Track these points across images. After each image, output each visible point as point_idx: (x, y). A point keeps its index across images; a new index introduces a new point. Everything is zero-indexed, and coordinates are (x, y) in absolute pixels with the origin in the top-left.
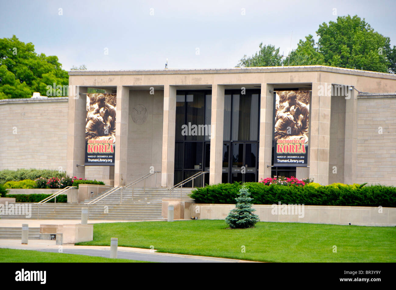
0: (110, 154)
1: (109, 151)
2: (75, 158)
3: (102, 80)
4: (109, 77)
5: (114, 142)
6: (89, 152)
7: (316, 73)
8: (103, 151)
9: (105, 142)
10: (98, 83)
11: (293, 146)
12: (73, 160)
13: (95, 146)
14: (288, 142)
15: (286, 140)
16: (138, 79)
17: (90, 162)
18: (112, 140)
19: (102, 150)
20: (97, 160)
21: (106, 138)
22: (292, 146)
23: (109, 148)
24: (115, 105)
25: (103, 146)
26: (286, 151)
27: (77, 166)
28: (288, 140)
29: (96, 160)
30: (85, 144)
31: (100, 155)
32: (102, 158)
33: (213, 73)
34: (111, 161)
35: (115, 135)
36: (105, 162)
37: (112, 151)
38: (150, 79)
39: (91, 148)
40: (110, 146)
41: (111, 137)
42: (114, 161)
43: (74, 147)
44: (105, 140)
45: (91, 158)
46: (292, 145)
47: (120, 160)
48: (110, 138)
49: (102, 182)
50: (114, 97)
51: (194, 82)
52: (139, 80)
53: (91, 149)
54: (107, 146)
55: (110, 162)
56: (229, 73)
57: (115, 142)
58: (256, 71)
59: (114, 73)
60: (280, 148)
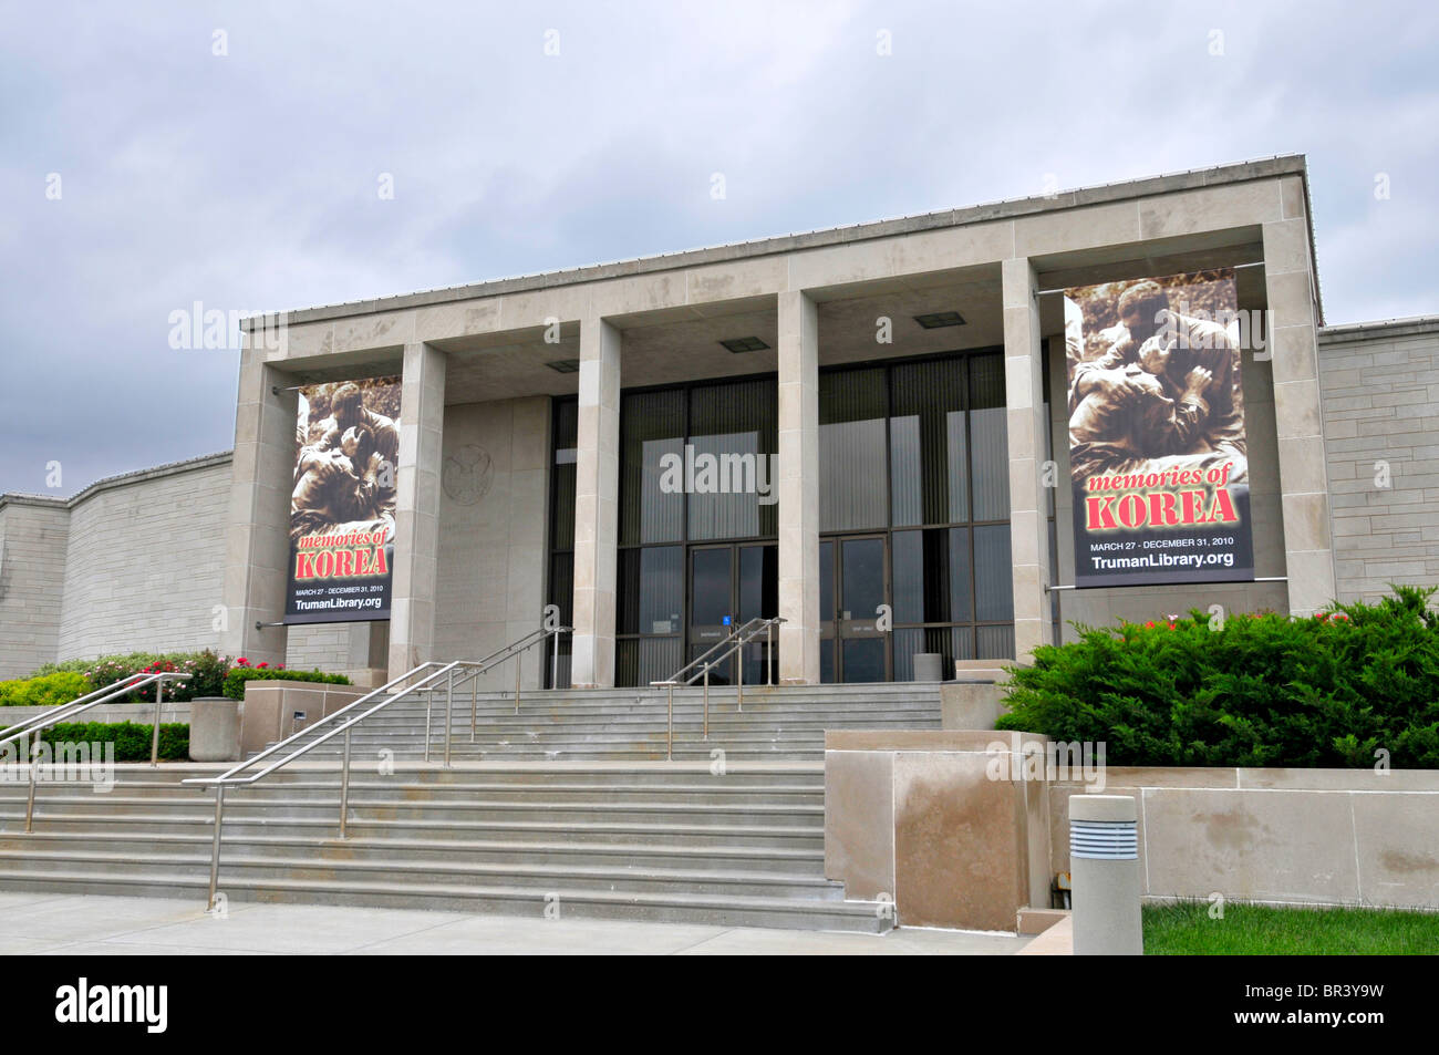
0: (375, 581)
1: (373, 569)
2: (253, 597)
3: (351, 332)
4: (377, 318)
5: (388, 539)
6: (301, 576)
7: (1279, 183)
8: (348, 571)
9: (356, 539)
10: (339, 342)
11: (1170, 501)
12: (244, 608)
13: (321, 558)
14: (1140, 485)
15: (1130, 474)
16: (482, 313)
17: (305, 612)
18: (384, 533)
19: (348, 567)
20: (329, 604)
21: (360, 527)
22: (1162, 498)
23: (371, 560)
24: (394, 415)
25: (348, 555)
26: (1133, 521)
27: (259, 627)
28: (1141, 477)
29: (323, 605)
30: (288, 553)
31: (340, 586)
32: (346, 597)
33: (783, 249)
34: (378, 602)
35: (393, 514)
36: (355, 609)
37: (382, 569)
38: (525, 307)
39: (308, 564)
40: (376, 553)
41: (379, 521)
42: (387, 605)
43: (250, 563)
44: (357, 535)
45: (306, 599)
46: (1161, 493)
47: (411, 596)
48: (377, 526)
49: (344, 675)
50: (393, 389)
51: (701, 294)
52: (484, 315)
53: (308, 566)
54: (364, 553)
55: (373, 607)
56: (848, 243)
57: (392, 539)
58: (978, 218)
59: (396, 305)
60: (1101, 511)
